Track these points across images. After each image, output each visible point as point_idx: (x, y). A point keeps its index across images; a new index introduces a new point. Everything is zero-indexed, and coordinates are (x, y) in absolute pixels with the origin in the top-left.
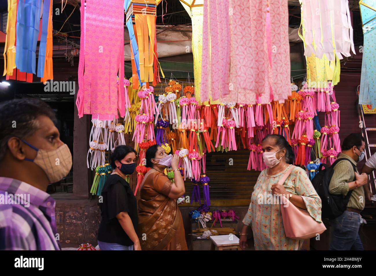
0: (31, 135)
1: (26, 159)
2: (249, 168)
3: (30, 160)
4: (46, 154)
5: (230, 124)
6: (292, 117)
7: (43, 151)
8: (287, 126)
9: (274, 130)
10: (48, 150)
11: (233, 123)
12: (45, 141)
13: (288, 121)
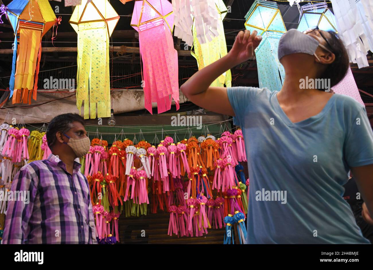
0: (68, 131)
1: (64, 143)
2: (169, 233)
3: (66, 143)
4: (74, 140)
5: (140, 174)
6: (209, 164)
7: (72, 139)
8: (205, 175)
9: (191, 181)
10: (75, 138)
11: (143, 172)
12: (75, 134)
13: (206, 169)
